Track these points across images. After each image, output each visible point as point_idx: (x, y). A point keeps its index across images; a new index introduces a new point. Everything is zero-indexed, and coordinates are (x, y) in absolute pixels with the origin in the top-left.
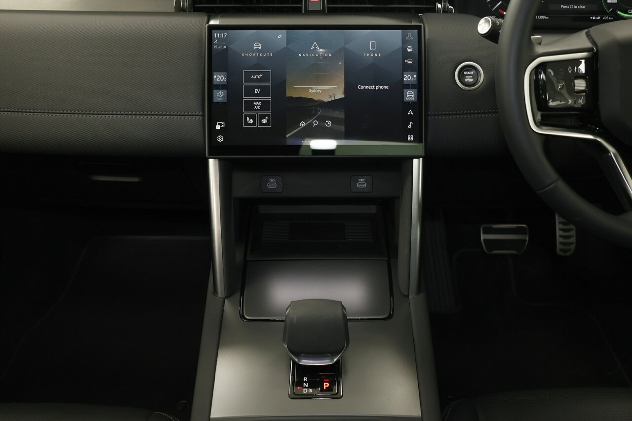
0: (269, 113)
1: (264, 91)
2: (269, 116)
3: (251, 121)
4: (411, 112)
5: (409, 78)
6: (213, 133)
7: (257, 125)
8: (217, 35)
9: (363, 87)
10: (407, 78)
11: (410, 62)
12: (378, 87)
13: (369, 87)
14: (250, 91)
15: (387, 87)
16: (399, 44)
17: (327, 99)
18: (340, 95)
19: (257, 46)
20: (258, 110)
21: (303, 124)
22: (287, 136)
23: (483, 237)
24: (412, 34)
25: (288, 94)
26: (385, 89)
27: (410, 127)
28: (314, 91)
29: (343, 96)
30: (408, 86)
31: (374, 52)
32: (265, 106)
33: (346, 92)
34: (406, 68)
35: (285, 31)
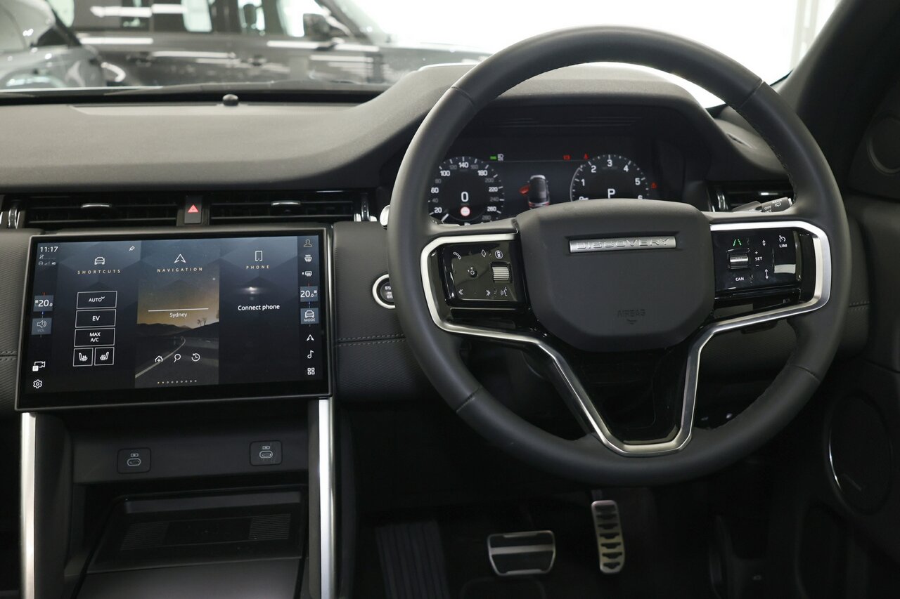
0: (112, 346)
1: (106, 318)
2: (111, 351)
3: (84, 359)
4: (310, 338)
5: (307, 294)
6: (26, 375)
7: (93, 364)
8: (44, 249)
9: (244, 308)
10: (304, 295)
11: (309, 274)
12: (265, 307)
13: (254, 308)
14: (86, 319)
15: (278, 307)
16: (295, 253)
17: (194, 325)
18: (213, 319)
19: (100, 261)
20: (95, 343)
21: (160, 359)
22: (136, 376)
23: (493, 551)
24: (310, 241)
25: (139, 322)
26: (275, 310)
27: (309, 356)
28: (178, 315)
29: (218, 321)
30: (306, 305)
31: (260, 264)
32: (105, 338)
33: (221, 314)
34: (304, 282)
35: (139, 242)
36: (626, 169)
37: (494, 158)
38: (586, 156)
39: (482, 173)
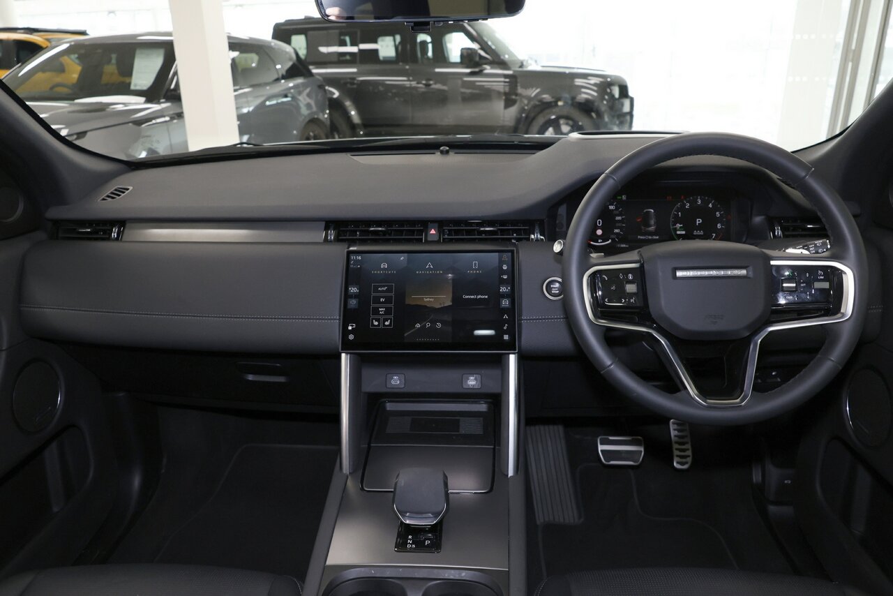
0: (392, 317)
1: (388, 300)
2: (391, 319)
3: (376, 323)
4: (506, 316)
5: (503, 289)
6: (345, 333)
7: (381, 326)
8: (354, 258)
9: (467, 297)
11: (505, 277)
12: (479, 297)
13: (472, 297)
14: (377, 300)
15: (486, 297)
16: (497, 264)
17: (438, 306)
18: (449, 303)
19: (384, 266)
20: (382, 315)
21: (418, 326)
22: (406, 335)
23: (601, 448)
24: (506, 257)
25: (407, 303)
26: (485, 299)
27: (505, 328)
28: (428, 299)
29: (451, 304)
30: (503, 296)
31: (476, 270)
32: (388, 312)
33: (453, 300)
34: (502, 282)
35: (406, 254)
36: (710, 206)
37: (620, 198)
38: (682, 197)
39: (611, 207)
